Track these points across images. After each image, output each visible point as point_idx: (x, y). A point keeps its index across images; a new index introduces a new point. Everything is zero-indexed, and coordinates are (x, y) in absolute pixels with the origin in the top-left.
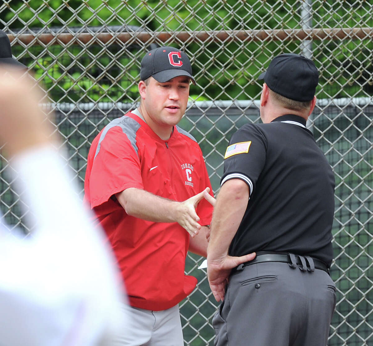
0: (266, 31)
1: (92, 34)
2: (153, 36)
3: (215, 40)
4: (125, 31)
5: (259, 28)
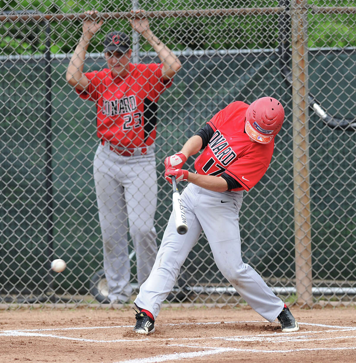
0: (108, 13)
1: (6, 16)
2: (41, 17)
3: (78, 18)
4: (25, 14)
5: (104, 11)
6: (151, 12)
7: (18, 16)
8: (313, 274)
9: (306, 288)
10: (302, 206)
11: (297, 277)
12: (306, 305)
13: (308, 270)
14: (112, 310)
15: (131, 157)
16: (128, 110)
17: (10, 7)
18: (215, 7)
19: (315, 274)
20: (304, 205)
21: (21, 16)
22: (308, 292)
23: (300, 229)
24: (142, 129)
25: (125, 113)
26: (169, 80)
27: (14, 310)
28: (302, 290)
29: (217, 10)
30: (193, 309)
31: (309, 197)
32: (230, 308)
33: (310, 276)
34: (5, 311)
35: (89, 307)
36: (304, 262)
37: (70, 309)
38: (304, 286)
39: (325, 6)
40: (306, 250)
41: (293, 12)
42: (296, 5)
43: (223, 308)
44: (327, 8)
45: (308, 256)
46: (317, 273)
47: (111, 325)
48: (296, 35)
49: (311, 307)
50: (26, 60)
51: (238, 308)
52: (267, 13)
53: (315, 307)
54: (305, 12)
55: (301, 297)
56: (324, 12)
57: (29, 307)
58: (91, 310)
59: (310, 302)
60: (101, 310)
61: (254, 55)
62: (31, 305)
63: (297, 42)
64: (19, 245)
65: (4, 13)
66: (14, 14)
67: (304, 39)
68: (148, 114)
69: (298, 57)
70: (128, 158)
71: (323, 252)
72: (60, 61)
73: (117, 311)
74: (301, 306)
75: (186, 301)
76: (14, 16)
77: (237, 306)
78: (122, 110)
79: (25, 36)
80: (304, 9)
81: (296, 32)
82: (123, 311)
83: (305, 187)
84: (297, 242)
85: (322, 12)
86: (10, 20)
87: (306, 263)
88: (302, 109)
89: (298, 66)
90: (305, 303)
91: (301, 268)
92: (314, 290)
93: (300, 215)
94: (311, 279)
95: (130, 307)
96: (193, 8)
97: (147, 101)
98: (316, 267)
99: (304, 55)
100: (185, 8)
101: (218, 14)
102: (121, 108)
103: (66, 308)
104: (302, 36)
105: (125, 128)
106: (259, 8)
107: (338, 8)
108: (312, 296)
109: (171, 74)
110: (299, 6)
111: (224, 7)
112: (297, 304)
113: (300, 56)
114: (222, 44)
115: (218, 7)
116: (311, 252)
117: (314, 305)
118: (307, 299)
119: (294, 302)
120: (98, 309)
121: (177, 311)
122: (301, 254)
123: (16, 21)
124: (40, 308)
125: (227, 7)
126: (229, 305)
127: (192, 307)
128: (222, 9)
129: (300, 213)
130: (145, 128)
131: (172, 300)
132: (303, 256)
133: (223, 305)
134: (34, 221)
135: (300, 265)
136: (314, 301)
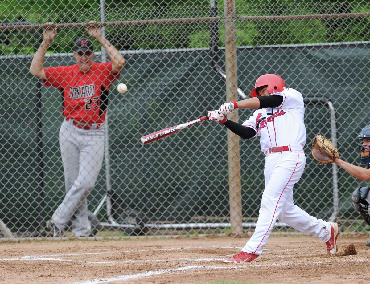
6: (121, 22)
7: (23, 26)
8: (243, 212)
9: (238, 223)
10: (234, 163)
11: (231, 215)
12: (238, 235)
13: (239, 209)
14: (95, 242)
15: (90, 130)
16: (88, 95)
17: (8, 20)
18: (160, 18)
19: (244, 212)
20: (235, 162)
21: (25, 26)
22: (240, 226)
23: (233, 180)
24: (99, 108)
25: (86, 97)
26: (118, 72)
27: (23, 242)
28: (235, 224)
29: (169, 19)
30: (155, 239)
31: (239, 156)
32: (182, 238)
33: (241, 214)
34: (16, 243)
35: (78, 240)
36: (236, 204)
37: (64, 241)
38: (236, 221)
39: (249, 15)
40: (238, 195)
41: (225, 21)
42: (227, 15)
43: (177, 238)
44: (250, 17)
45: (239, 199)
46: (246, 211)
47: (100, 252)
48: (228, 37)
49: (242, 236)
50: (21, 59)
51: (188, 238)
52: (207, 21)
53: (245, 237)
54: (234, 20)
55: (234, 229)
56: (249, 20)
57: (34, 240)
58: (80, 242)
59: (241, 233)
60: (87, 242)
61: (197, 52)
62: (36, 238)
63: (229, 43)
64: (26, 195)
65: (4, 24)
66: (11, 25)
67: (234, 39)
68: (103, 97)
69: (229, 54)
70: (87, 131)
71: (250, 196)
72: (54, 58)
73: (100, 242)
74: (235, 236)
75: (142, 234)
76: (19, 26)
77: (188, 237)
78: (83, 95)
79: (28, 40)
80: (233, 18)
81: (228, 35)
82: (103, 242)
83: (236, 148)
84: (231, 189)
85: (246, 20)
86: (17, 29)
87: (238, 205)
88: (233, 91)
89: (229, 60)
90: (237, 234)
91: (234, 208)
92: (244, 224)
93: (233, 169)
94: (242, 216)
95: (108, 239)
96: (152, 18)
97: (103, 88)
98: (245, 207)
99: (234, 52)
100: (146, 18)
101: (170, 23)
102: (82, 93)
103: (61, 240)
104: (233, 38)
105: (87, 108)
106: (200, 18)
107: (258, 17)
108: (242, 228)
109: (120, 68)
110: (230, 16)
111: (174, 17)
112: (231, 235)
113: (231, 53)
114: (173, 44)
115: (170, 17)
116: (241, 197)
117: (244, 235)
118: (238, 231)
119: (230, 233)
120: (85, 241)
121: (143, 241)
122: (234, 198)
123: (22, 29)
124: (42, 240)
125: (177, 17)
126: (181, 236)
127: (154, 238)
128: (174, 19)
129: (233, 168)
130: (101, 108)
131: (131, 233)
132: (235, 199)
133: (177, 236)
134: (37, 177)
135: (234, 206)
136: (244, 232)
